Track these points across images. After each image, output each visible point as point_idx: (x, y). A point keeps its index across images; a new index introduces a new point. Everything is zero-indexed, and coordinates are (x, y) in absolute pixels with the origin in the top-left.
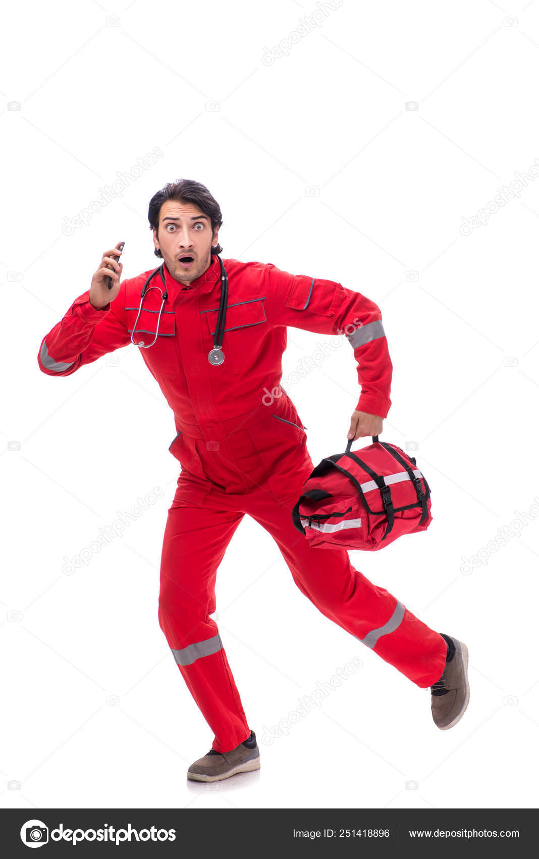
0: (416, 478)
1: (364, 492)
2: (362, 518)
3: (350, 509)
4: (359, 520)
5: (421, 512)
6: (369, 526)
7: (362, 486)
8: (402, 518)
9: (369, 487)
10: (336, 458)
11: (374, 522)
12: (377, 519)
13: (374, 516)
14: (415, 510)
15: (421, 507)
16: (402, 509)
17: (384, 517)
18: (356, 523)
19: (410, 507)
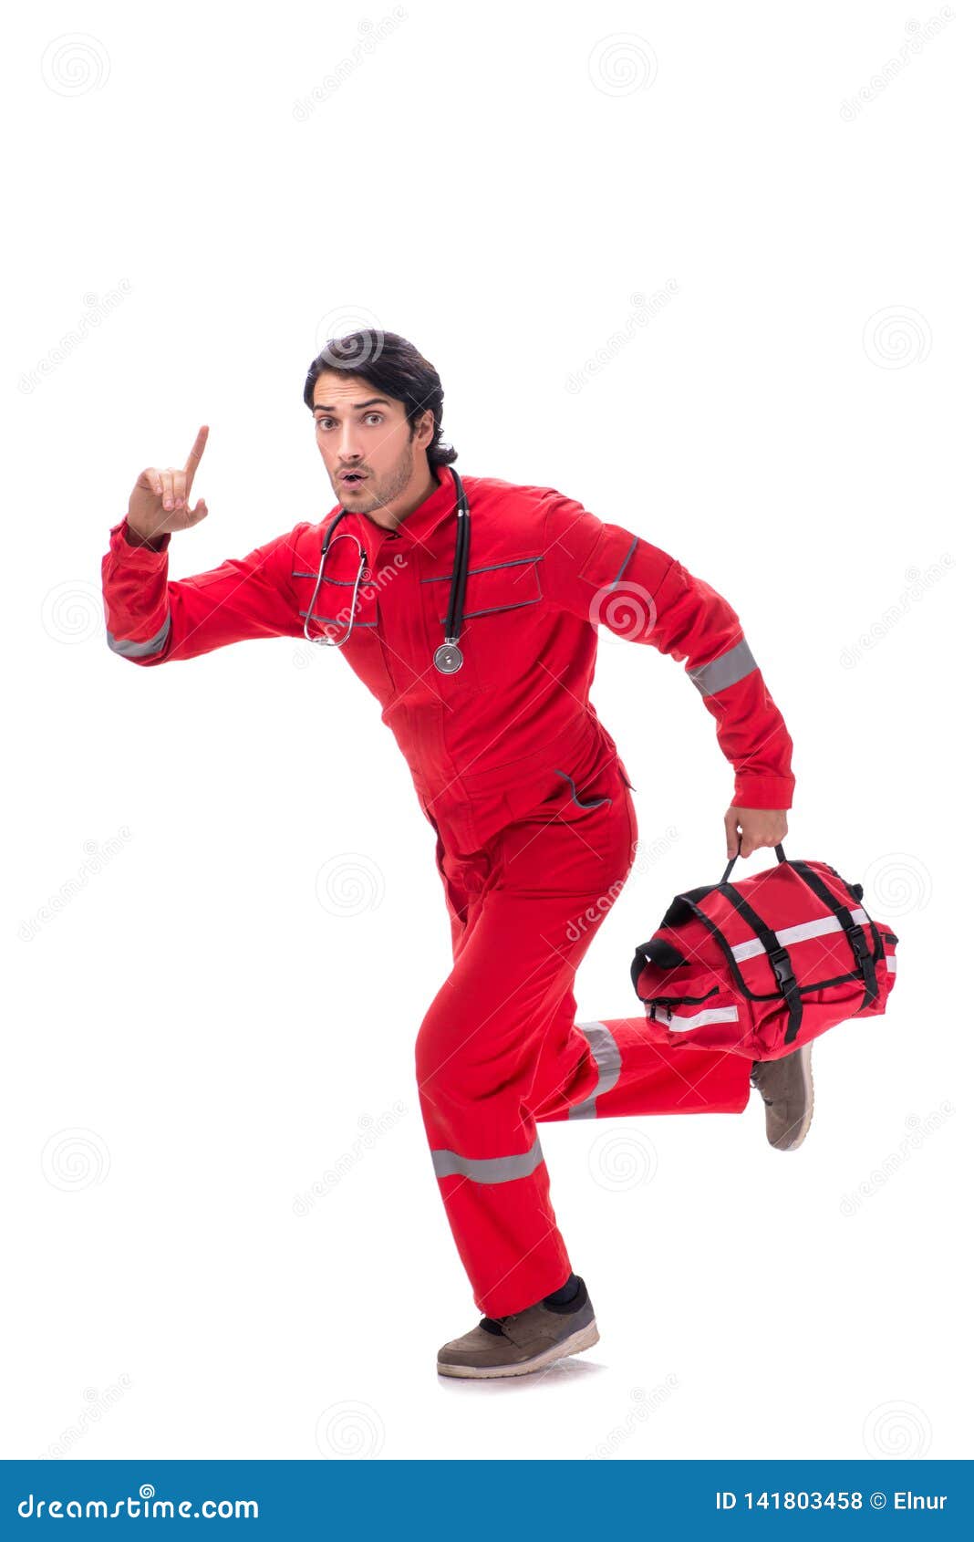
0: (856, 924)
1: (738, 960)
2: (739, 1005)
3: (715, 990)
4: (734, 1009)
5: (864, 988)
6: (753, 1020)
7: (734, 950)
8: (820, 1002)
9: (748, 950)
10: (699, 895)
11: (761, 1012)
12: (766, 1008)
13: (762, 1003)
14: (847, 985)
15: (863, 979)
16: (821, 986)
17: (781, 1003)
18: (728, 1015)
19: (839, 981)
